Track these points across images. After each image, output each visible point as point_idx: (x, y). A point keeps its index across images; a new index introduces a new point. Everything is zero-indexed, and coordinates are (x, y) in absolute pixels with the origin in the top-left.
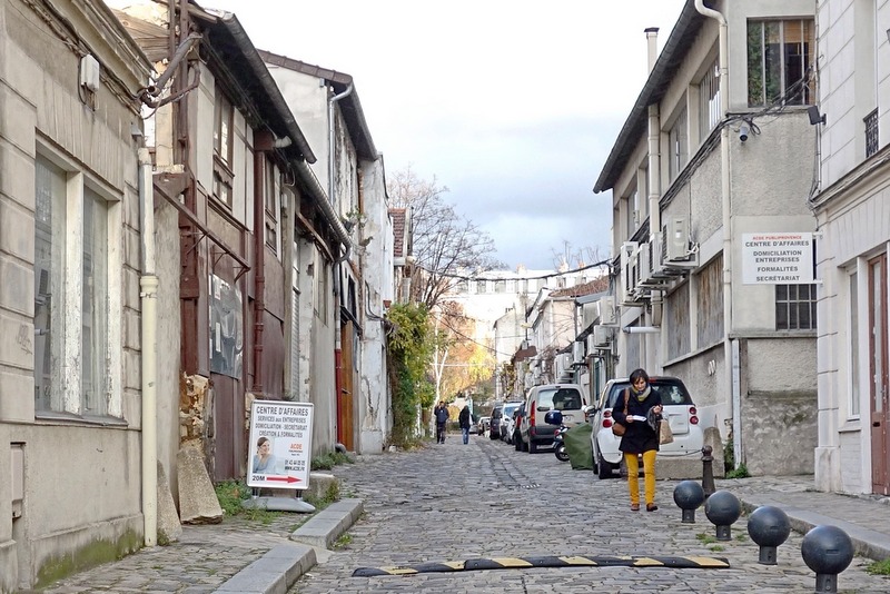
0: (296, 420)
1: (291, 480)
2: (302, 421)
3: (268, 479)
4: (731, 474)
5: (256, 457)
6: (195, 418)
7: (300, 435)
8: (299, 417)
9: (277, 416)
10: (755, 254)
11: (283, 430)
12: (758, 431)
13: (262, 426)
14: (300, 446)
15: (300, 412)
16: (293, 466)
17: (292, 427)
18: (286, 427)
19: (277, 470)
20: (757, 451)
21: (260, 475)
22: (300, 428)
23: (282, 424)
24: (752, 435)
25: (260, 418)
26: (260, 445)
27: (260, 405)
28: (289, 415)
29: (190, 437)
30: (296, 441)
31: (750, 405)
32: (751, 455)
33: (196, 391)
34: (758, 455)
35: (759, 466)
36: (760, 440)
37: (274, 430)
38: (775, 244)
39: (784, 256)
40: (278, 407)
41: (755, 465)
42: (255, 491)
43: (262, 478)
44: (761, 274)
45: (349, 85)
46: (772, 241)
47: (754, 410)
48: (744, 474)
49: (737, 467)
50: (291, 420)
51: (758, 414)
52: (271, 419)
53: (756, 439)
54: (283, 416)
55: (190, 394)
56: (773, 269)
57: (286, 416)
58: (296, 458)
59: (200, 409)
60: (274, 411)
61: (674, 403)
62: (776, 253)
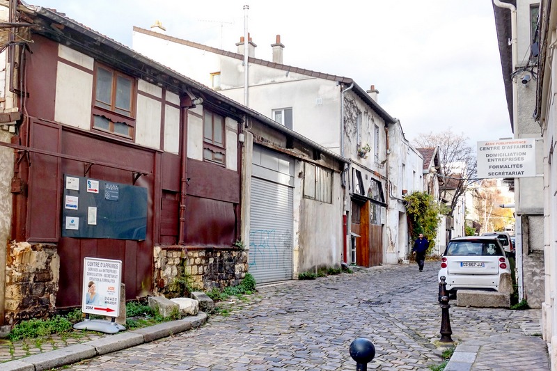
0: (111, 271)
1: (108, 310)
2: (115, 272)
3: (95, 308)
4: (516, 306)
5: (87, 294)
6: (14, 271)
7: (113, 281)
8: (113, 269)
9: (100, 268)
10: (487, 155)
11: (103, 277)
12: (536, 278)
13: (91, 274)
14: (113, 288)
15: (113, 266)
16: (110, 301)
17: (109, 276)
18: (105, 275)
19: (100, 304)
20: (535, 291)
21: (90, 306)
22: (113, 276)
23: (103, 273)
24: (532, 281)
25: (90, 269)
26: (90, 286)
27: (90, 261)
28: (107, 268)
29: (11, 283)
30: (111, 285)
31: (530, 260)
32: (531, 294)
33: (15, 253)
34: (536, 294)
35: (537, 301)
36: (538, 284)
37: (98, 277)
38: (503, 148)
39: (511, 157)
40: (100, 262)
41: (534, 301)
42: (87, 316)
43: (91, 308)
44: (492, 170)
45: (351, 83)
46: (501, 146)
47: (533, 263)
48: (525, 307)
49: (520, 301)
50: (108, 271)
51: (536, 266)
52: (96, 270)
53: (535, 283)
54: (103, 268)
55: (11, 255)
56: (502, 167)
57: (105, 268)
58: (111, 296)
59: (17, 265)
60: (97, 265)
61: (489, 255)
62: (505, 155)
